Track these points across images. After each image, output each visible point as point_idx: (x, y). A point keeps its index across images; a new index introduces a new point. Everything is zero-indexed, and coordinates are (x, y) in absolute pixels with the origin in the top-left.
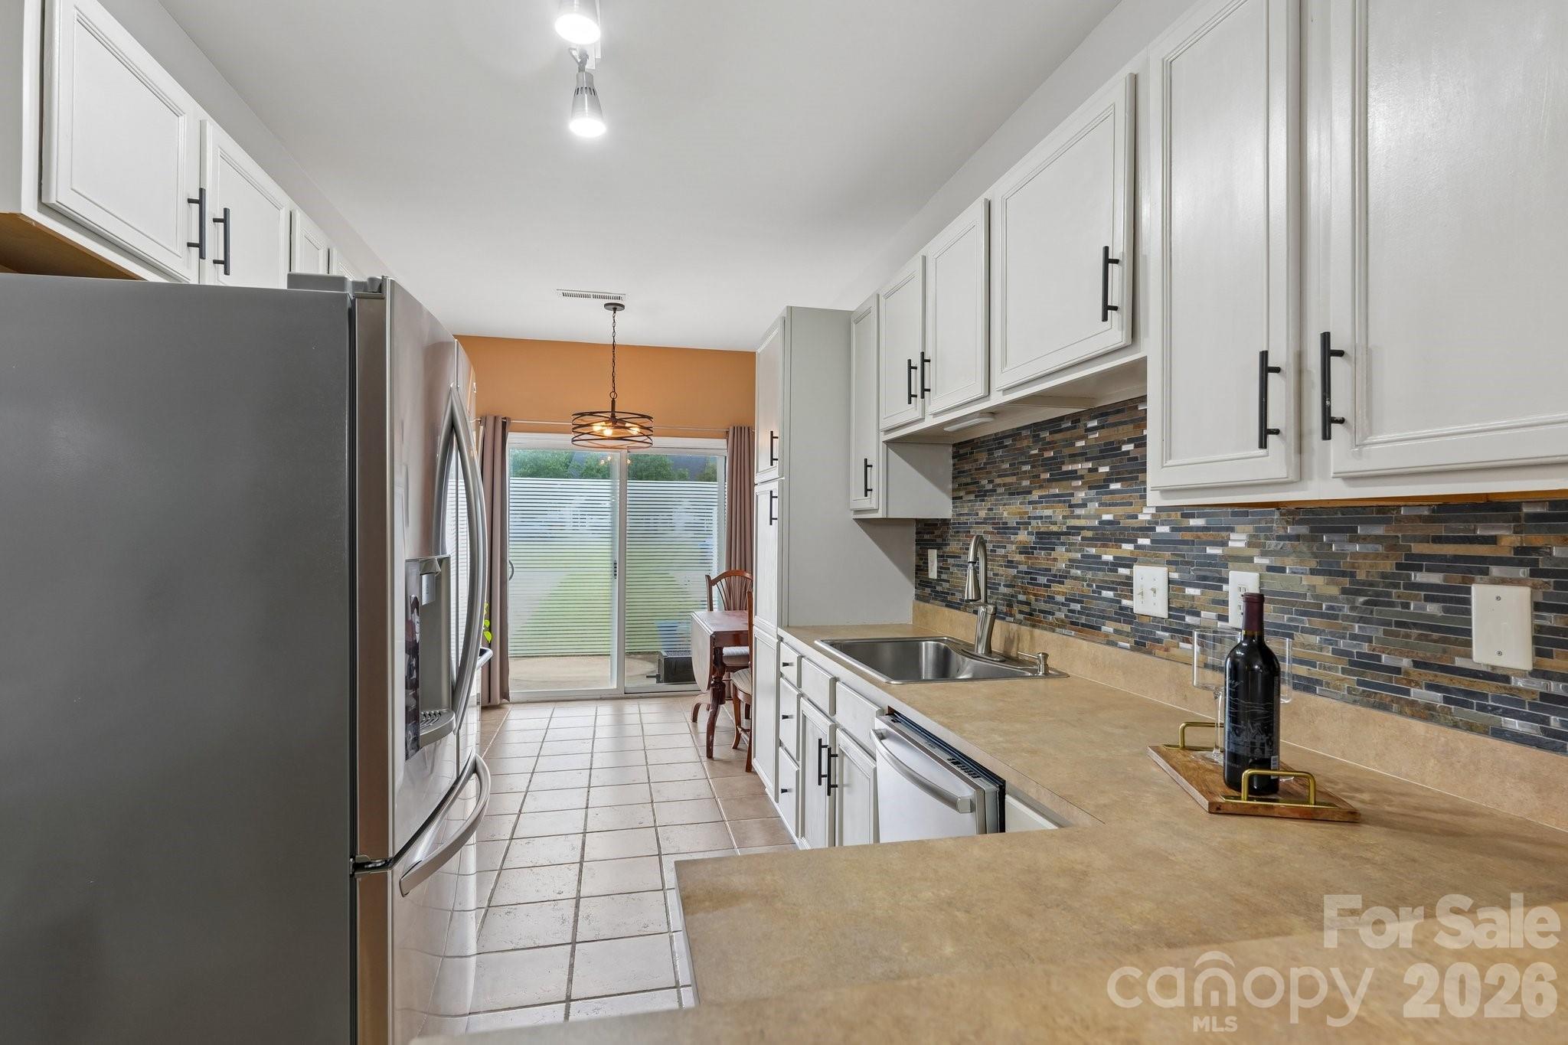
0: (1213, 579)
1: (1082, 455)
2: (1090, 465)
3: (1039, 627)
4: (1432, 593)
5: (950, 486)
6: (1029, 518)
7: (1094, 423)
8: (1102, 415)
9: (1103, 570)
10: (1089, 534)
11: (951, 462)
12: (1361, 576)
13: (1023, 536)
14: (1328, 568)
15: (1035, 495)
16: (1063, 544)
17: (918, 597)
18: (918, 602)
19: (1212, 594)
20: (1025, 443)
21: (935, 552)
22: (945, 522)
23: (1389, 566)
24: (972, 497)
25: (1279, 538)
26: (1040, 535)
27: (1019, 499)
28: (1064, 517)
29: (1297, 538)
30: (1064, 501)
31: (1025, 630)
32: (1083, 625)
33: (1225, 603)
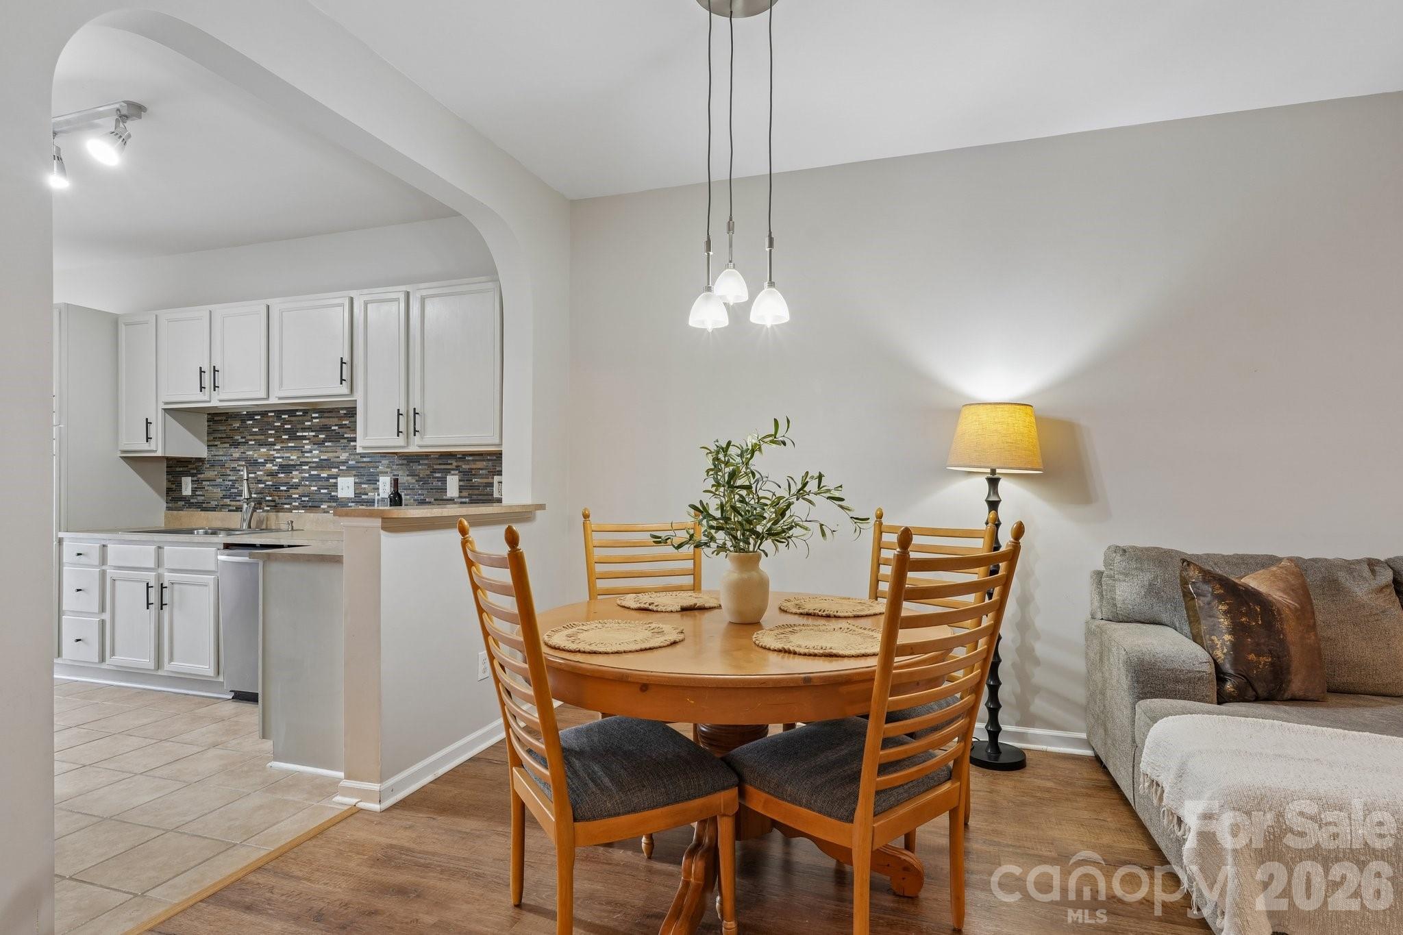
0: (373, 481)
1: (310, 429)
2: (314, 434)
3: (282, 512)
4: (439, 479)
5: (206, 439)
6: (274, 457)
7: (317, 415)
8: (321, 412)
9: (322, 481)
10: (314, 465)
11: (207, 423)
12: (421, 476)
14: (412, 474)
15: (278, 447)
16: (297, 470)
17: (169, 509)
18: (168, 512)
19: (372, 486)
20: (271, 419)
21: (190, 478)
22: (200, 460)
23: (428, 472)
24: (228, 445)
25: (397, 465)
26: (282, 466)
27: (266, 448)
28: (298, 457)
29: (403, 465)
30: (299, 450)
31: (272, 515)
32: (310, 506)
33: (378, 489)
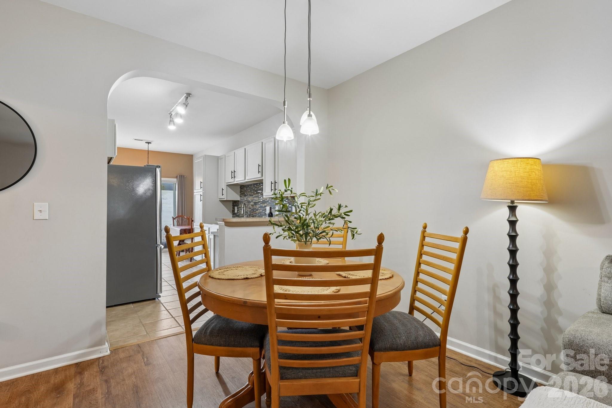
5: (239, 194)
6: (253, 200)
10: (261, 202)
11: (240, 189)
13: (252, 203)
15: (254, 196)
20: (252, 186)
21: (236, 207)
22: (238, 201)
24: (243, 196)
26: (255, 203)
27: (251, 197)
